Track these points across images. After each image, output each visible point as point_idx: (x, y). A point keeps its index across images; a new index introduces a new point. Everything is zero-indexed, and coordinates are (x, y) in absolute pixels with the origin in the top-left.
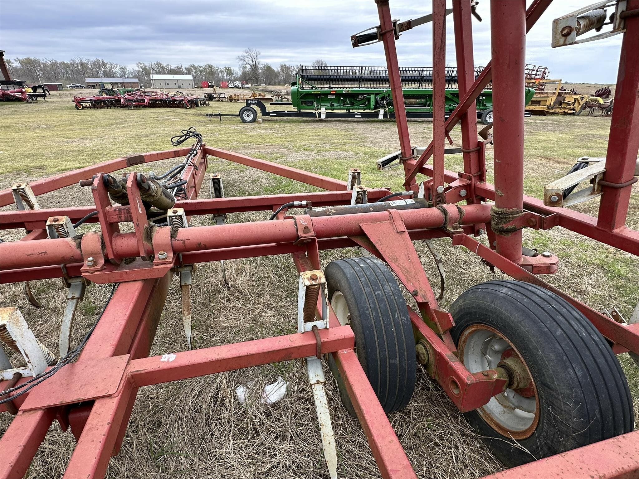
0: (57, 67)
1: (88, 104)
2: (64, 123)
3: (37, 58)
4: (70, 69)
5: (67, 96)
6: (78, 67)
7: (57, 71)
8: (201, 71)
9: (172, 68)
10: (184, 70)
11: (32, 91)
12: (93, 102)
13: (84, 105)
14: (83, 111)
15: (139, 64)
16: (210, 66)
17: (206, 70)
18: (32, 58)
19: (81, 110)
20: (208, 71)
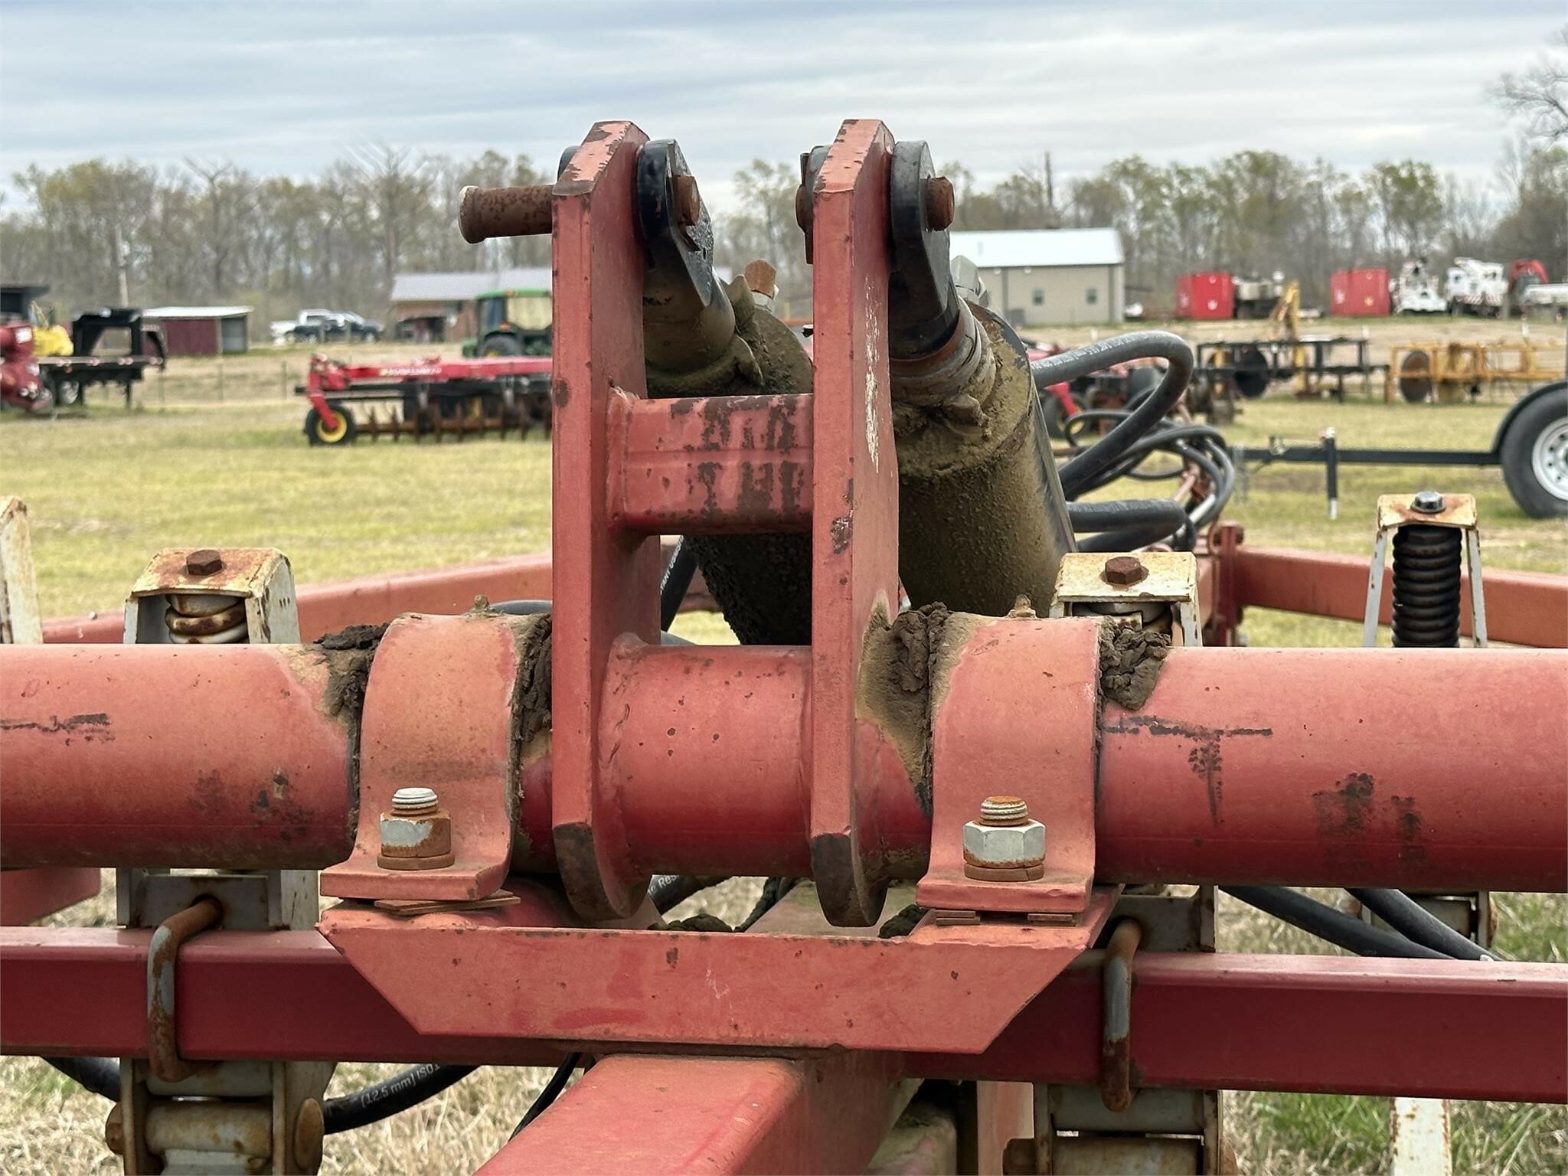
0: (244, 212)
1: (387, 411)
2: (218, 510)
3: (142, 163)
4: (316, 226)
5: (263, 386)
6: (361, 209)
7: (234, 239)
8: (1187, 207)
9: (977, 190)
10: (1062, 200)
11: (68, 347)
12: (423, 398)
13: (360, 419)
14: (346, 451)
15: (755, 176)
16: (1263, 167)
17: (1230, 193)
18: (113, 160)
19: (333, 451)
20: (1242, 196)
